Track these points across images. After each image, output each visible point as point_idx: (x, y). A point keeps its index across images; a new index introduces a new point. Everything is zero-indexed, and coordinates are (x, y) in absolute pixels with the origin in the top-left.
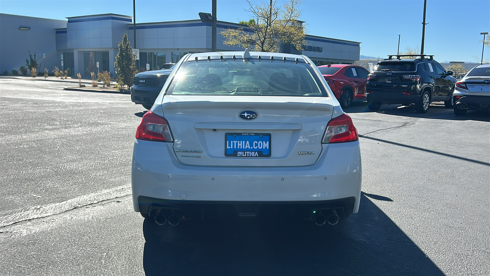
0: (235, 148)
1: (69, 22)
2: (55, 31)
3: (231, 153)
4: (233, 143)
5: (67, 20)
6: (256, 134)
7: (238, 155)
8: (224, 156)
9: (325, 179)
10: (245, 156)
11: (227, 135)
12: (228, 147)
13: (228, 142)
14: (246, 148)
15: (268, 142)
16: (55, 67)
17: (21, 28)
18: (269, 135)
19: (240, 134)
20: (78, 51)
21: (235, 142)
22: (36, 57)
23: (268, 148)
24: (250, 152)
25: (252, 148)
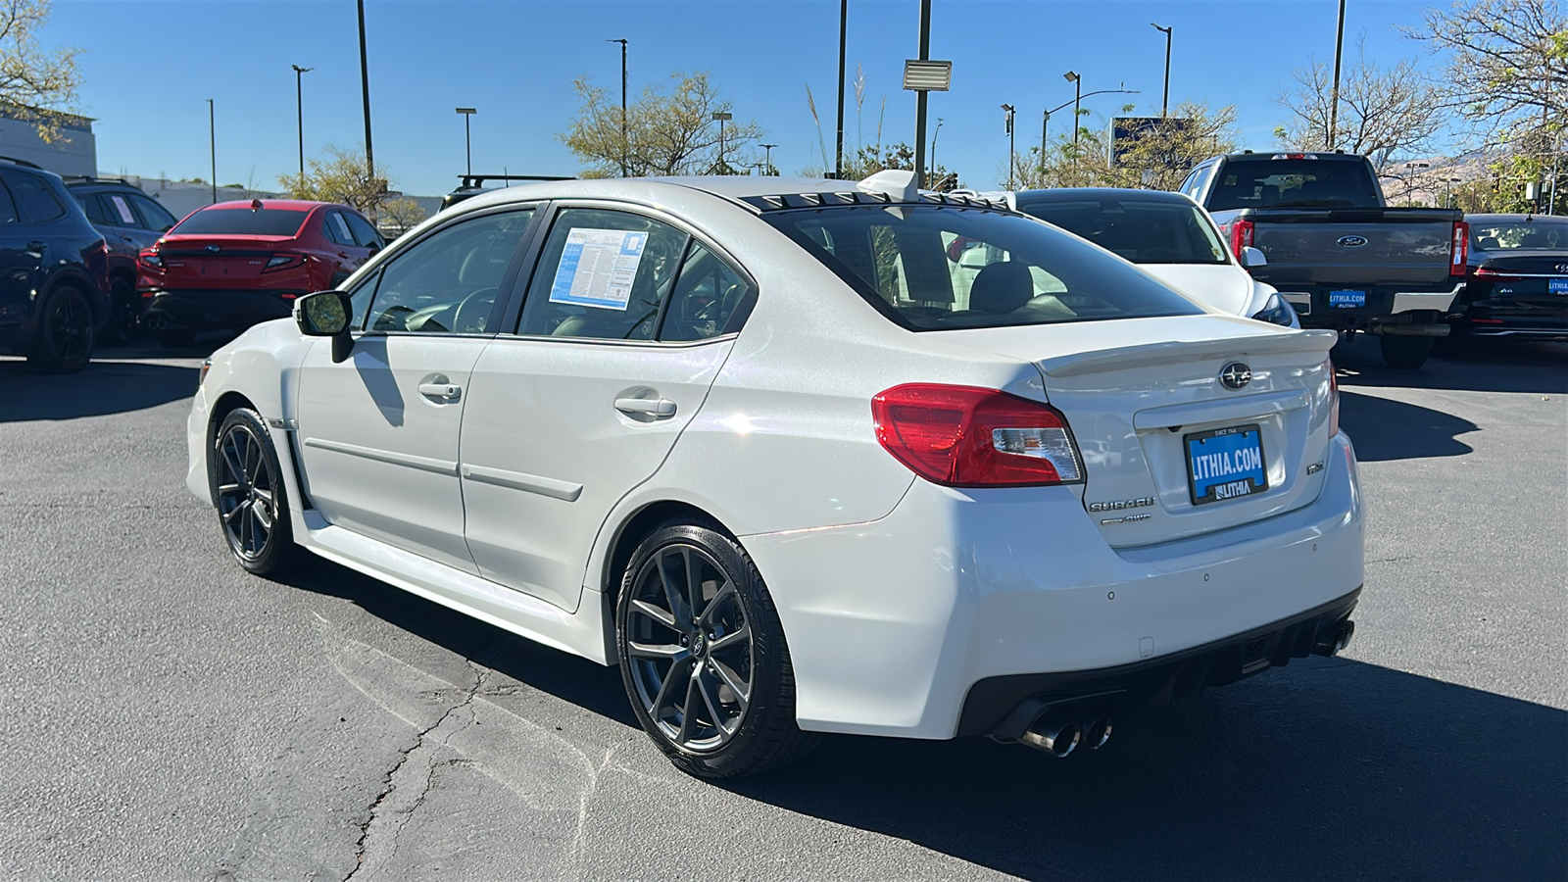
0: (1207, 476)
3: (1202, 495)
4: (1202, 462)
8: (1191, 506)
10: (1229, 498)
11: (1187, 440)
12: (1195, 478)
13: (1192, 461)
14: (1225, 473)
15: (1258, 449)
18: (1257, 428)
19: (1211, 433)
21: (1205, 458)
23: (1260, 466)
24: (1234, 484)
25: (1235, 470)
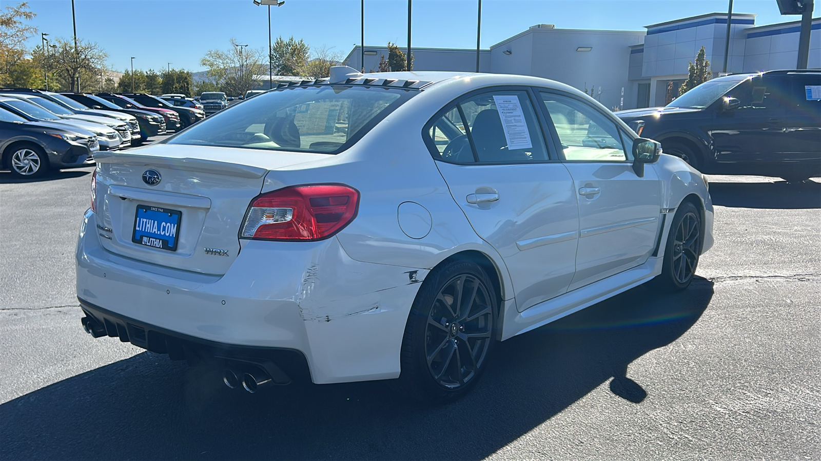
0: (143, 230)
1: (648, 33)
2: (631, 49)
3: (138, 239)
4: (143, 222)
5: (646, 30)
6: (166, 211)
7: (143, 243)
8: (131, 242)
9: (224, 302)
10: (149, 245)
11: (139, 207)
12: (137, 229)
13: (138, 218)
14: (153, 232)
15: (176, 226)
16: (614, 107)
17: (579, 49)
18: (180, 214)
20: (657, 81)
21: (145, 220)
22: (594, 92)
23: (175, 236)
24: (155, 240)
25: (159, 233)
